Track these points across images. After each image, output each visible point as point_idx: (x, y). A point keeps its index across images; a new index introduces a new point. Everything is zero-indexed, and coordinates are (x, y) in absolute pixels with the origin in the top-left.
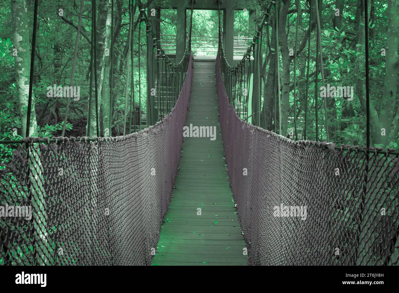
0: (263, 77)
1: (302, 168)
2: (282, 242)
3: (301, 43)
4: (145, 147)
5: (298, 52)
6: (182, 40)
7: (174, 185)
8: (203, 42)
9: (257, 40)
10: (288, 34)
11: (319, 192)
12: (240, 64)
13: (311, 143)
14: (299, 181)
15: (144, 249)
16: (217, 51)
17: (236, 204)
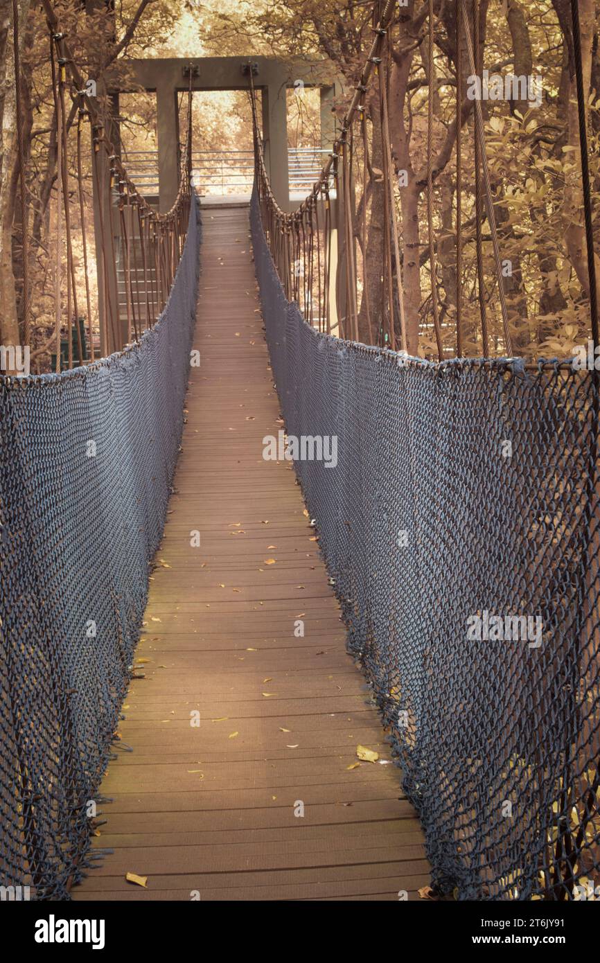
0: (358, 236)
1: (455, 421)
2: (420, 587)
3: (439, 152)
4: (105, 399)
5: (434, 172)
6: (171, 161)
7: (172, 485)
8: (219, 165)
9: (342, 148)
10: (410, 134)
11: (495, 467)
12: (307, 206)
13: (473, 363)
14: (450, 450)
15: (116, 624)
16: (252, 182)
17: (313, 520)
